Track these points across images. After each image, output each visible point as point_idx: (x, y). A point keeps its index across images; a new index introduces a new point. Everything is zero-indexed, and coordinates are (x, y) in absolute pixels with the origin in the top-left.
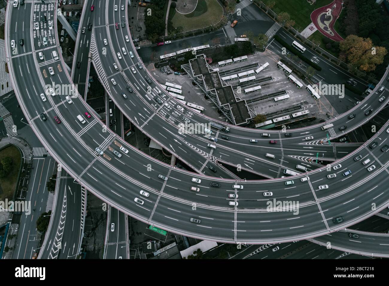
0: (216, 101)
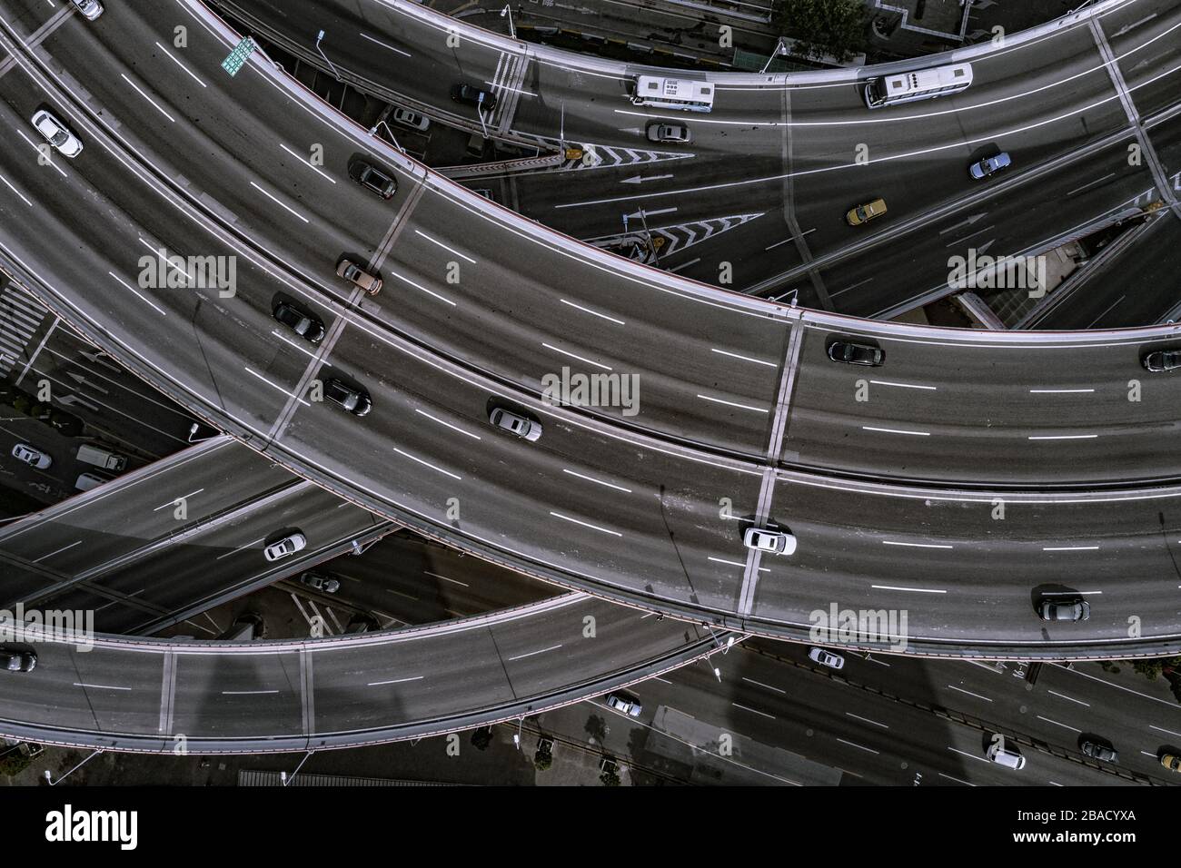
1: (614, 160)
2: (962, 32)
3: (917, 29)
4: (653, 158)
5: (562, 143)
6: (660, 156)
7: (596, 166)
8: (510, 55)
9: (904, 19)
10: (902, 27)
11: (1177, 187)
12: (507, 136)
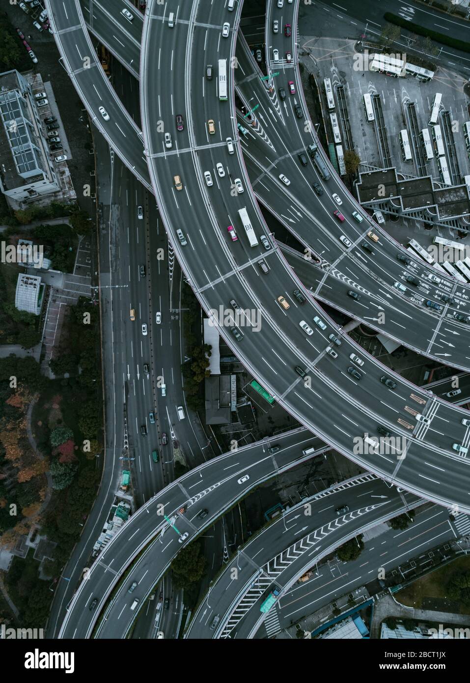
0: (418, 213)
1: (274, 103)
2: (362, 203)
3: (357, 188)
4: (279, 114)
5: (274, 86)
6: (281, 116)
7: (270, 98)
8: (293, 61)
9: (359, 184)
10: (356, 184)
11: (333, 272)
12: (269, 69)
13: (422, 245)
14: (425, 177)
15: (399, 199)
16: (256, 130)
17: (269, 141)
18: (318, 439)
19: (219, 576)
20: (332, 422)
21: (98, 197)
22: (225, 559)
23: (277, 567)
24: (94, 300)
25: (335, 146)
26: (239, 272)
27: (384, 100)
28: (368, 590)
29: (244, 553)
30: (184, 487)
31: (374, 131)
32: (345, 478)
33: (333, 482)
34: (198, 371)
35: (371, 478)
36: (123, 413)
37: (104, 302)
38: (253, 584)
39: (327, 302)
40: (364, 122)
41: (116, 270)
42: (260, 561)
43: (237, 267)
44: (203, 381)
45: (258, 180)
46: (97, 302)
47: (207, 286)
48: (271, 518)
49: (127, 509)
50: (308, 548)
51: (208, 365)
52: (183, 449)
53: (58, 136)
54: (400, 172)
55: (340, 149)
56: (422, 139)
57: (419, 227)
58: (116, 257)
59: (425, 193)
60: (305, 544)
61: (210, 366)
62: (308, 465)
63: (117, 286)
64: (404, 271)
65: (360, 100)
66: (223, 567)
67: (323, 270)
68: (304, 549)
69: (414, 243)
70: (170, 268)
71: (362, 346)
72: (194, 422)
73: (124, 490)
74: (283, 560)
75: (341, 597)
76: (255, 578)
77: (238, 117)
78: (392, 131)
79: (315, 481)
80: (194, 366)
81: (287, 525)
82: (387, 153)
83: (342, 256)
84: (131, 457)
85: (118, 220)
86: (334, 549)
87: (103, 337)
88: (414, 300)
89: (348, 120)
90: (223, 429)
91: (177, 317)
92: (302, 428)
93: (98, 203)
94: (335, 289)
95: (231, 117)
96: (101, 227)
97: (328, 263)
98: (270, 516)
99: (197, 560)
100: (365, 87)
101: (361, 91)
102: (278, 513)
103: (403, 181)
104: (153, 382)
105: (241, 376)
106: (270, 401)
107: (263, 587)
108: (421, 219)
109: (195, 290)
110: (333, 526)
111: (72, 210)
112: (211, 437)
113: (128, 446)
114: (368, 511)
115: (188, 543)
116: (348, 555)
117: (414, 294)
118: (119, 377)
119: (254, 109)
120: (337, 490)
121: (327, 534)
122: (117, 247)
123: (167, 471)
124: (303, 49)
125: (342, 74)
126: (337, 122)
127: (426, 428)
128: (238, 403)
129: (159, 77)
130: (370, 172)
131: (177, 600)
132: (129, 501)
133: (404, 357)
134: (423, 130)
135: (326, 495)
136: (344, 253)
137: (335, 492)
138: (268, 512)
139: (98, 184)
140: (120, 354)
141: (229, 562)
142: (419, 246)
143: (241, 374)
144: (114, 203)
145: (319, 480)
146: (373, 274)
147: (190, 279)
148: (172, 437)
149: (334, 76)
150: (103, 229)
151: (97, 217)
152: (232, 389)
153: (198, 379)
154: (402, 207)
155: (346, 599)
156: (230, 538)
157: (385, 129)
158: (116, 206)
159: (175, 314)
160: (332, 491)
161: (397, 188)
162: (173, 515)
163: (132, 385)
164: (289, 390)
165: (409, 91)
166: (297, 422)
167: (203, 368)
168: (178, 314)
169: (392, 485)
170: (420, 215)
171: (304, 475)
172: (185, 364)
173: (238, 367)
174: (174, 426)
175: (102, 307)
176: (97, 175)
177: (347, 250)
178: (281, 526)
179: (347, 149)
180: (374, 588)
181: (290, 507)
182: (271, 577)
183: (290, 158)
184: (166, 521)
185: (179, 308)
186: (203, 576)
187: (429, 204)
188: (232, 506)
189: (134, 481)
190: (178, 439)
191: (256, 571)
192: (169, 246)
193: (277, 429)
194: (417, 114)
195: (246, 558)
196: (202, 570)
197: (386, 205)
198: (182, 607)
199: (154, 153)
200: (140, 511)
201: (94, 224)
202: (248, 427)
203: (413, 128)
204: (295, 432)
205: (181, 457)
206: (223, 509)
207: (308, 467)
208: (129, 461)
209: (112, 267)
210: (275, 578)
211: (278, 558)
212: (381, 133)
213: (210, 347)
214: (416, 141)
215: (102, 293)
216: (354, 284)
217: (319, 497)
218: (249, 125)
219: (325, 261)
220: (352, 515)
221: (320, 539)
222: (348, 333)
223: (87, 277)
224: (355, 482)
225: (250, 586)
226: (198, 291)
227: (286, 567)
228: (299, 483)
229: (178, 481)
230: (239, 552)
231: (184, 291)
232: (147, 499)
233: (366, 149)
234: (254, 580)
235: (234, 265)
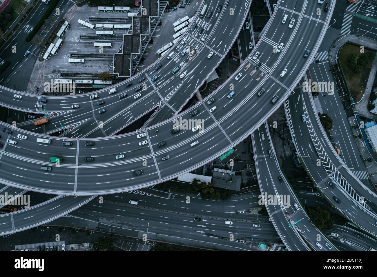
1: (61, 114)
2: (130, 75)
3: (121, 76)
4: (68, 112)
5: (51, 112)
6: (69, 111)
7: (58, 115)
8: (40, 98)
9: (119, 75)
10: (119, 76)
11: (166, 100)
12: (41, 113)
13: (161, 47)
14: (123, 38)
15: (132, 55)
16: (74, 127)
17: (82, 121)
18: (260, 127)
19: (329, 201)
20: (252, 118)
21: (91, 230)
22: (320, 196)
23: (329, 166)
24: (153, 244)
25: (94, 84)
26: (154, 154)
27: (75, 51)
28: (350, 116)
29: (318, 184)
30: (274, 212)
31: (91, 60)
32: (285, 117)
33: (286, 124)
34: (207, 190)
35: (287, 102)
36: (224, 240)
37: (155, 238)
38: (337, 182)
39: (182, 107)
40: (85, 65)
41: (137, 227)
42: (325, 176)
43: (152, 155)
44: (214, 188)
45: (103, 132)
46: (154, 243)
47: (159, 175)
48: (300, 164)
49: (281, 248)
50: (321, 146)
51: (205, 183)
52: (251, 207)
53: (49, 247)
54: (117, 51)
55: (96, 82)
56: (102, 35)
57: (151, 47)
58: (130, 226)
59: (132, 39)
60: (319, 147)
61: (206, 182)
62: (274, 136)
63: (148, 229)
64: (174, 60)
65: (71, 65)
66: (324, 198)
67: (163, 105)
68: (321, 148)
69: (159, 51)
70: (144, 194)
71: (212, 92)
72: (237, 198)
73: (270, 248)
74: (326, 162)
75: (352, 132)
76: (334, 180)
77: (65, 137)
78: (93, 50)
79: (283, 134)
80: (204, 192)
81: (306, 155)
82: (105, 56)
83: (158, 93)
84: (251, 240)
85: (109, 220)
86: (324, 131)
87: (177, 243)
88: (191, 58)
89: (81, 74)
90: (244, 182)
91: (173, 196)
92: (252, 135)
93: (96, 230)
94: (176, 101)
95: (64, 140)
96: (110, 231)
97: (160, 102)
98: (299, 164)
99: (318, 212)
100: (64, 61)
101: (66, 63)
102: (298, 159)
103: (123, 50)
104: (209, 218)
105: (215, 165)
106: (233, 150)
107: (340, 176)
108: (147, 45)
109: (160, 182)
110: (311, 129)
111: (96, 247)
112: (248, 190)
113: (244, 241)
114: (306, 107)
115: (307, 216)
116: (329, 123)
117: (188, 57)
118: (202, 238)
119: (62, 126)
120: (291, 123)
121: (315, 133)
122: (124, 224)
123: (263, 220)
124: (34, 91)
125: (54, 72)
126: (81, 80)
127: (265, 66)
128: (230, 170)
129: (30, 178)
130: (114, 68)
131: (340, 229)
132: (277, 246)
133: (222, 70)
134: (97, 34)
135: (293, 130)
136: (156, 91)
137: (292, 124)
138: (297, 164)
139: (84, 228)
140: (188, 235)
141: (322, 193)
142: (162, 49)
143: (214, 164)
144: (98, 221)
145: (284, 132)
146: (172, 78)
147: (153, 183)
148: (243, 213)
149: (54, 76)
150: (112, 230)
151: (104, 232)
152: (222, 172)
153: (212, 191)
154: (137, 54)
155: (354, 130)
156: (308, 190)
157: (91, 54)
158: (100, 219)
159: (171, 197)
160: (291, 126)
161: (126, 54)
162: (289, 221)
163: (208, 231)
164: (229, 139)
165: (73, 37)
166: (248, 137)
167: (206, 186)
168: (172, 195)
169: (293, 91)
170: (144, 45)
171: (279, 140)
172: (202, 197)
173: (209, 166)
174: (237, 210)
175: (158, 240)
176: (79, 227)
177: (155, 89)
178: (306, 159)
179: (97, 78)
180: (350, 113)
181: (296, 151)
182: (334, 171)
183: (95, 111)
184: (292, 227)
185: (168, 194)
186: (328, 211)
187: (139, 39)
188: (290, 185)
189: (265, 241)
190: (246, 210)
191: (330, 179)
192: (131, 192)
193: (250, 150)
194: (87, 35)
195: (322, 183)
196: (324, 210)
197: (134, 62)
198: (344, 226)
199: (74, 190)
200: (284, 241)
201: (108, 235)
202: (246, 167)
203: (94, 39)
204: (253, 140)
205: (256, 210)
206: (291, 191)
207: (275, 136)
208: (253, 242)
209: (136, 229)
210: (336, 168)
211: (324, 164)
212: (93, 57)
213: (195, 180)
214: (102, 39)
215: (150, 239)
216: (175, 90)
217: (293, 134)
218: (70, 131)
219: (158, 103)
220: (307, 117)
221: (317, 137)
222: (203, 98)
223: (138, 246)
224: (288, 112)
225: (338, 184)
226: (161, 181)
227: (330, 161)
228: (283, 144)
229: (270, 214)
230: (317, 186)
231: (158, 189)
232: (278, 235)
233: (100, 67)
234: (335, 181)
235: (150, 156)
